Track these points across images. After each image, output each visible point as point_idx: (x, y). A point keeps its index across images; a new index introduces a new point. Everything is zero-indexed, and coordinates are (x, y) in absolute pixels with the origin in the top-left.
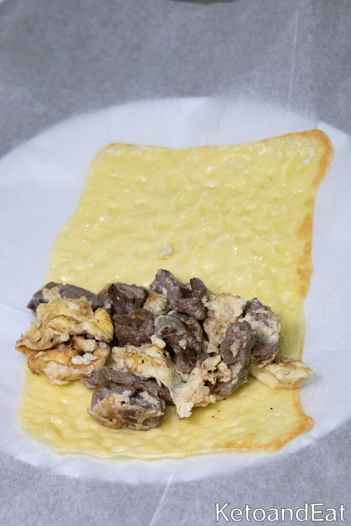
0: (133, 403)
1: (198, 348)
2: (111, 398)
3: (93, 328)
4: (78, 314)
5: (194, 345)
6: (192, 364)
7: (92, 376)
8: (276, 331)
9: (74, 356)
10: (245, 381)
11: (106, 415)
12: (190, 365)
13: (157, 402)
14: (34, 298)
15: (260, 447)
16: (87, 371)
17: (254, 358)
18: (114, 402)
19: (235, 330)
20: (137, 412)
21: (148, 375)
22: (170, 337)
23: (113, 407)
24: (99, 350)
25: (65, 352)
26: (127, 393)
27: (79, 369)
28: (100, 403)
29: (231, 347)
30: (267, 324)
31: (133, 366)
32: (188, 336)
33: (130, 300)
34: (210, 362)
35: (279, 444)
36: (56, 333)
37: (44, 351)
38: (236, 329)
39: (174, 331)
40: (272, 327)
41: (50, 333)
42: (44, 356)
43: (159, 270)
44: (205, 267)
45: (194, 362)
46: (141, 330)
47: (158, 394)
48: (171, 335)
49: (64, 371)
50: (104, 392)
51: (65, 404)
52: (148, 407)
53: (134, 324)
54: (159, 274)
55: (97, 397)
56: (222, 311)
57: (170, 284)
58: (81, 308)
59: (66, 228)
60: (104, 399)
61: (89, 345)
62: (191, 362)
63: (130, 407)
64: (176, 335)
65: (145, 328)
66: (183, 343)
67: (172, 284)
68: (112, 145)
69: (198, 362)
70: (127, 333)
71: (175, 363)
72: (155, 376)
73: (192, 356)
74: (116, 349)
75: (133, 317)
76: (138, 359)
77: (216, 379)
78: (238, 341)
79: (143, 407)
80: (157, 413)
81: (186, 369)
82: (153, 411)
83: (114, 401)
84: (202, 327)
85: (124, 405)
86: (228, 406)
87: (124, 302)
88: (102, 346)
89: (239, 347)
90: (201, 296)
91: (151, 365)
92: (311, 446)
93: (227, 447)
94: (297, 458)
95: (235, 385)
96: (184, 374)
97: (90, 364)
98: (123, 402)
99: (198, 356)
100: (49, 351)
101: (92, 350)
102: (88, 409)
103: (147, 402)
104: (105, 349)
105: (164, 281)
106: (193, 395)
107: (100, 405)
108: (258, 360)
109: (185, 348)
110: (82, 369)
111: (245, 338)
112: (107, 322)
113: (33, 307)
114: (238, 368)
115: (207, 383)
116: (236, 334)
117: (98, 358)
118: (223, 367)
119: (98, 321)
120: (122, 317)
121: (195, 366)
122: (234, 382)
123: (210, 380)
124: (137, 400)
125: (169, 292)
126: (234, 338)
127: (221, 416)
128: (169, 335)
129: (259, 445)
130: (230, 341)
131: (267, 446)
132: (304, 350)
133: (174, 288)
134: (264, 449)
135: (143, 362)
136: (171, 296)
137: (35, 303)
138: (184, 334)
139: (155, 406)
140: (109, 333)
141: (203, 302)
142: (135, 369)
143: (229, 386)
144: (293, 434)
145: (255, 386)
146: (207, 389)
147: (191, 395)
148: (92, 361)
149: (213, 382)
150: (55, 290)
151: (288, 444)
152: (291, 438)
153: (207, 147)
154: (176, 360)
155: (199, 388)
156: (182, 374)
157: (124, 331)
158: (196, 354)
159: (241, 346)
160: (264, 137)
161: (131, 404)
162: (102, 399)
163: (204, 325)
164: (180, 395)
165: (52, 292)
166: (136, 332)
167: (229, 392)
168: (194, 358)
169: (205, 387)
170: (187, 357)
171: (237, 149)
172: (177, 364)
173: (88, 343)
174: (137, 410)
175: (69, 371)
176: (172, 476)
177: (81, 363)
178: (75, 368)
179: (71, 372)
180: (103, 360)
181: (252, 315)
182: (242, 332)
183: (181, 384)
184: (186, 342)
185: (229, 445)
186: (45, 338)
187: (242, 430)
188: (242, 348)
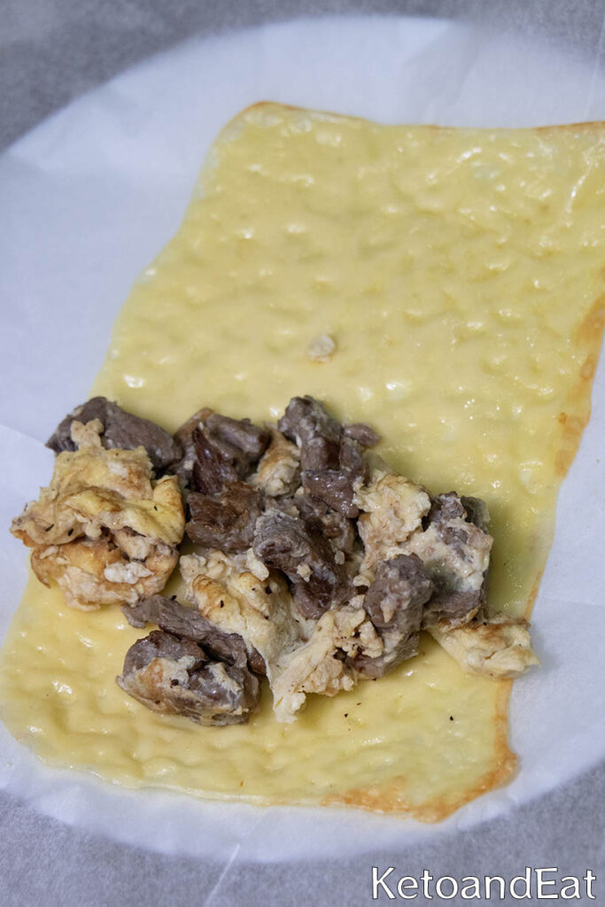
0: (193, 686)
1: (333, 579)
2: (157, 669)
3: (141, 524)
4: (125, 484)
5: (325, 575)
6: (322, 605)
7: (137, 606)
8: (478, 569)
9: (110, 563)
10: (413, 655)
11: (146, 695)
12: (319, 606)
13: (237, 689)
14: (58, 433)
15: (407, 810)
16: (129, 597)
17: (431, 616)
18: (160, 677)
19: (390, 576)
20: (198, 704)
21: (231, 629)
22: (280, 560)
23: (159, 685)
24: (155, 559)
25: (96, 554)
26: (188, 661)
27: (117, 590)
28: (137, 673)
29: (382, 603)
30: (462, 554)
31: (205, 608)
32: (314, 559)
33: (228, 461)
34: (346, 619)
35: (442, 809)
36: (80, 518)
37: (60, 546)
38: (393, 574)
39: (287, 550)
40: (470, 561)
41: (66, 520)
42: (58, 554)
43: (292, 399)
44: (390, 387)
45: (327, 601)
46: (233, 532)
47: (248, 663)
48: (280, 556)
49: (89, 589)
50: (147, 652)
51: (89, 649)
52: (219, 697)
53: (220, 519)
54: (292, 407)
55: (134, 660)
56: (384, 516)
57: (307, 434)
58: (131, 473)
59: (152, 272)
60: (144, 669)
61: (136, 548)
62: (320, 601)
63: (187, 694)
64: (290, 557)
65: (241, 528)
66: (303, 571)
67: (311, 434)
68: (261, 105)
69: (334, 602)
70: (206, 535)
71: (292, 595)
72: (242, 633)
73: (323, 593)
74: (186, 561)
75: (224, 502)
76: (215, 595)
77: (356, 647)
78: (393, 597)
79: (210, 696)
80: (235, 710)
81: (311, 611)
82: (226, 707)
83: (160, 674)
84: (356, 529)
85: (176, 689)
86: (379, 693)
87: (217, 462)
88: (161, 552)
89: (395, 607)
90: (352, 476)
91: (237, 612)
92: (504, 820)
93: (348, 801)
94: (474, 841)
95: (391, 663)
96: (307, 619)
97: (138, 582)
98: (175, 683)
99: (334, 593)
100: (68, 547)
101: (143, 557)
102: (118, 677)
103: (218, 686)
104: (167, 557)
105: (298, 423)
106: (309, 676)
107: (137, 677)
108: (439, 618)
109: (307, 579)
110: (120, 592)
111: (406, 594)
112: (173, 508)
113: (55, 445)
114: (394, 639)
115: (340, 654)
116: (392, 583)
117: (153, 574)
118: (367, 631)
119: (155, 508)
120: (201, 503)
121: (327, 610)
122: (387, 659)
123: (345, 649)
124: (201, 680)
125: (305, 449)
126: (387, 590)
127: (360, 715)
128: (277, 556)
129: (405, 807)
130: (381, 591)
131: (421, 811)
132: (540, 593)
133: (313, 441)
134: (415, 816)
135: (222, 604)
136: (307, 456)
137: (59, 442)
138: (306, 555)
139: (233, 696)
140: (174, 530)
141: (354, 489)
142: (207, 616)
143: (380, 664)
144: (474, 791)
145: (435, 659)
146: (338, 665)
147: (305, 676)
148: (141, 578)
149: (351, 653)
150: (91, 427)
151: (460, 810)
152: (467, 800)
153: (434, 128)
154: (295, 591)
155: (322, 662)
156: (302, 621)
157: (201, 531)
158: (329, 589)
159: (399, 607)
160: (543, 123)
161: (189, 689)
162: (140, 667)
163: (359, 523)
164: (286, 672)
165: (86, 430)
166: (223, 536)
167: (380, 672)
168: (326, 594)
169: (335, 661)
170: (313, 592)
171: (492, 138)
172: (295, 598)
173: (135, 545)
174: (198, 702)
175: (97, 591)
176: (238, 847)
177: (118, 580)
178: (108, 589)
179: (101, 594)
180: (162, 578)
181: (440, 528)
182: (401, 583)
183: (296, 644)
184: (309, 570)
185: (354, 797)
186: (57, 528)
187: (388, 759)
188: (400, 610)
